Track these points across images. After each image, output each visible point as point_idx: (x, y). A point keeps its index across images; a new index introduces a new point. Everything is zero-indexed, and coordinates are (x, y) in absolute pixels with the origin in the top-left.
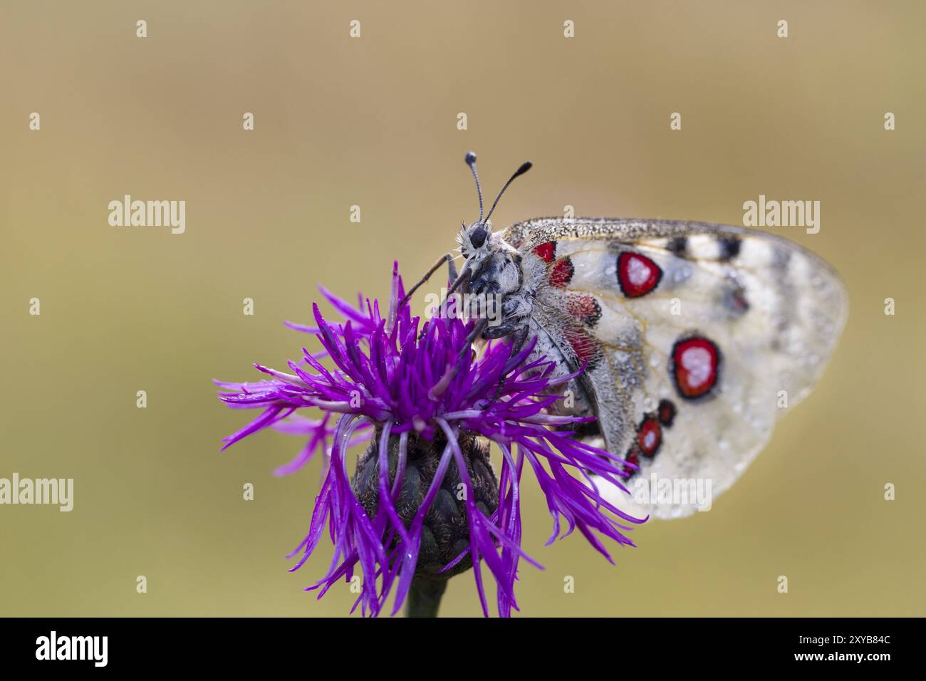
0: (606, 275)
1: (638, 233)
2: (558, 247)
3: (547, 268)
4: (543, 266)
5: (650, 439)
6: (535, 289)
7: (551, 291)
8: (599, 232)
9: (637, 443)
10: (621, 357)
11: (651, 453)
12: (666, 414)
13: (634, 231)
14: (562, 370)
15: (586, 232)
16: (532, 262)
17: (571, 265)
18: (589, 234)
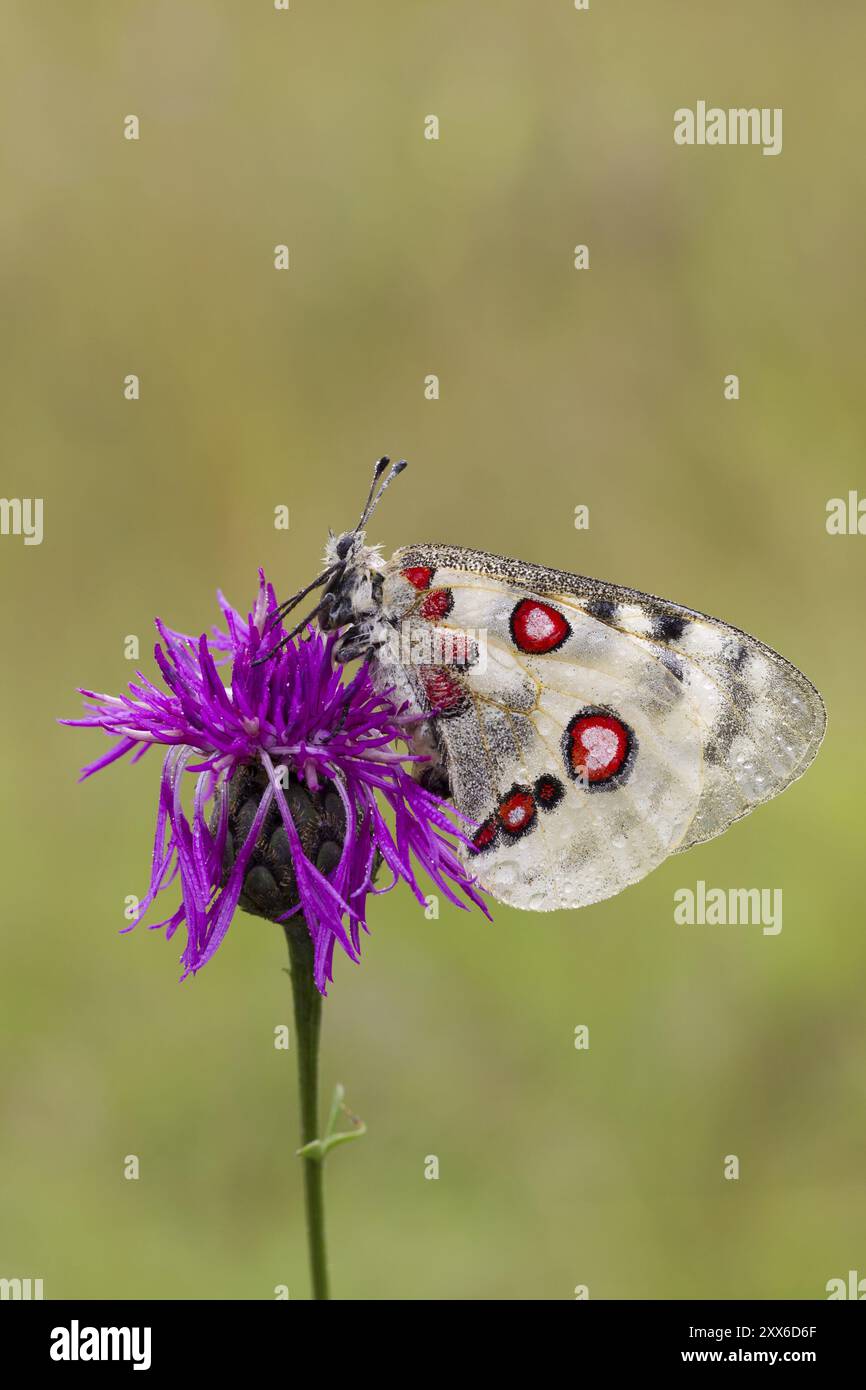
0: (495, 619)
1: (549, 584)
2: (437, 575)
3: (418, 595)
4: (413, 591)
5: (517, 815)
6: (398, 615)
7: (420, 622)
8: (496, 571)
9: (497, 815)
10: (493, 714)
11: (517, 832)
12: (549, 792)
13: (542, 579)
14: (416, 710)
15: (479, 568)
16: (396, 584)
17: (452, 598)
18: (484, 571)
